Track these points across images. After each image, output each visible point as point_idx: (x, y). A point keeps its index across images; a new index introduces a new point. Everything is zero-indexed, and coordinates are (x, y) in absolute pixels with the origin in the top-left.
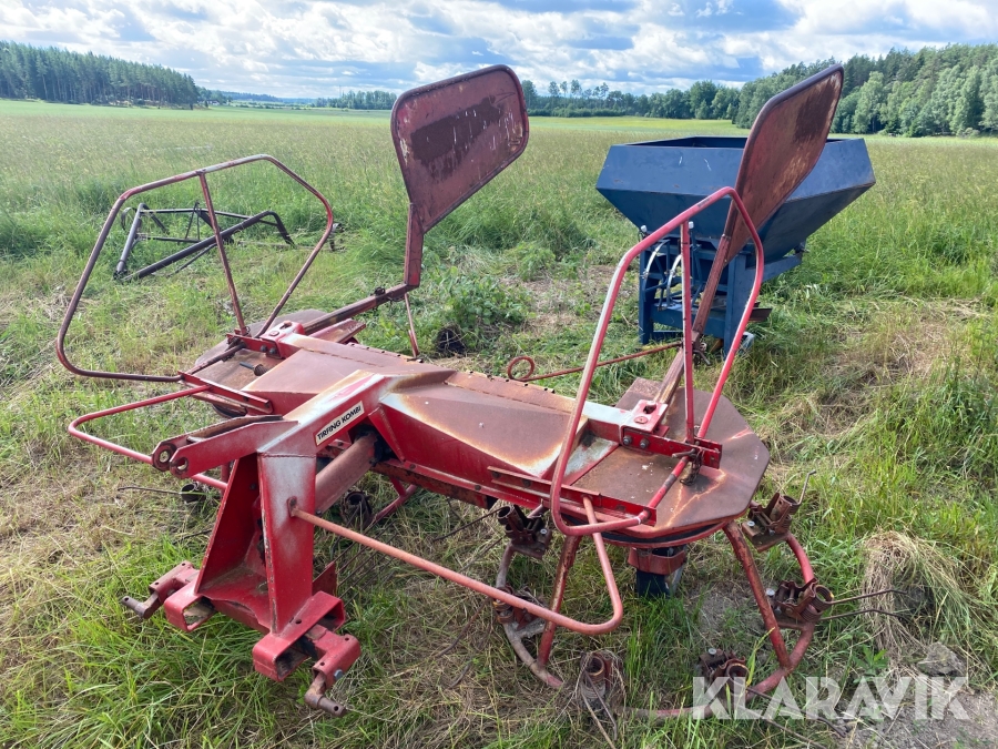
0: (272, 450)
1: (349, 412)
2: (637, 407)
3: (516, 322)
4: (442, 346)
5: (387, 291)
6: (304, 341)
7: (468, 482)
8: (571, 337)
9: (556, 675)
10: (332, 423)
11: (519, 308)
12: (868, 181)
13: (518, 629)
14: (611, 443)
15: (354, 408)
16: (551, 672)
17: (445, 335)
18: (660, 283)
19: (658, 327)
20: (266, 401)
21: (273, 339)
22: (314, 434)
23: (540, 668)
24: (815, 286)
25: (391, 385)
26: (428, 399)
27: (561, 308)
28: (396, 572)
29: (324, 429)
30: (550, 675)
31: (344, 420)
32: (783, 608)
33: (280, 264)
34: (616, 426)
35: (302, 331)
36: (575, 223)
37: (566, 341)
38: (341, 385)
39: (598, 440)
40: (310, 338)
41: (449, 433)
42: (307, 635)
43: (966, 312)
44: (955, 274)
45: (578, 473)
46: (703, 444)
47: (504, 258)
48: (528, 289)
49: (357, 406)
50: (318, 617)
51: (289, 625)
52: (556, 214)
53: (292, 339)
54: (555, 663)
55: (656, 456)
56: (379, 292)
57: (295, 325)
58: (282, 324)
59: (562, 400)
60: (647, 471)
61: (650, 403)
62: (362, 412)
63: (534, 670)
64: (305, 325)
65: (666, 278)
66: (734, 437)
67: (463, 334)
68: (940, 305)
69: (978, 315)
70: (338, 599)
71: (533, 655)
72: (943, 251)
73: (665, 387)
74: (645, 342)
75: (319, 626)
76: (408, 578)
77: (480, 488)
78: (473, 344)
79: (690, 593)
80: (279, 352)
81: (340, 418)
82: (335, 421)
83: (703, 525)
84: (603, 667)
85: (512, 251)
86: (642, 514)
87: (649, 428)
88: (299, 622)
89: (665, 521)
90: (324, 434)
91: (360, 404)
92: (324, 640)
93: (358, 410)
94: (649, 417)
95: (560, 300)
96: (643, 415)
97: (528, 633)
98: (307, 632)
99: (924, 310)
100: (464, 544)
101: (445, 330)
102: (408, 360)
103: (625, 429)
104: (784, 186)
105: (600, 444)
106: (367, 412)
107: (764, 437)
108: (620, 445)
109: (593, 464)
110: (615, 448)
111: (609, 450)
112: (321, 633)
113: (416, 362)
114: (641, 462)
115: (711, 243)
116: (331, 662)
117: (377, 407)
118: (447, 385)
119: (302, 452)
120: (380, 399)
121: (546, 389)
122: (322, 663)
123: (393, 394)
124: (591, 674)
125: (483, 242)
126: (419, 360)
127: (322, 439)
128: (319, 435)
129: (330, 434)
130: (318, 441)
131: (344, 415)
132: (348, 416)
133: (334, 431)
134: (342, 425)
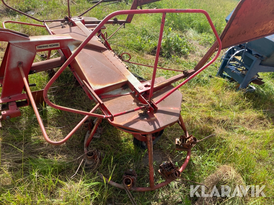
0: (15, 43)
1: (53, 44)
3: (183, 54)
5: (118, 20)
6: (80, 24)
10: (45, 45)
14: (131, 91)
15: (56, 44)
21: (73, 21)
22: (36, 46)
23: (85, 147)
26: (83, 52)
28: (75, 102)
29: (41, 45)
31: (50, 46)
34: (133, 86)
35: (84, 22)
45: (113, 95)
50: (16, 100)
51: (7, 98)
53: (78, 22)
57: (83, 19)
58: (79, 18)
60: (132, 105)
61: (149, 84)
66: (171, 108)
75: (14, 102)
77: (83, 86)
78: (164, 54)
80: (73, 25)
81: (49, 45)
82: (46, 45)
83: (135, 130)
88: (10, 98)
90: (40, 47)
91: (59, 43)
92: (12, 107)
93: (57, 45)
94: (145, 88)
96: (143, 87)
98: (10, 102)
103: (134, 89)
105: (128, 90)
106: (61, 47)
109: (120, 95)
110: (131, 94)
111: (129, 93)
112: (13, 104)
113: (100, 42)
114: (134, 101)
115: (252, 51)
116: (7, 113)
117: (66, 47)
118: (101, 52)
119: (29, 49)
120: (68, 45)
121: (126, 66)
122: (4, 112)
123: (74, 45)
124: (87, 156)
125: (196, 29)
126: (102, 42)
127: (39, 49)
128: (38, 47)
129: (43, 48)
130: (37, 49)
131: (50, 44)
132: (52, 46)
133: (45, 48)
134: (49, 47)
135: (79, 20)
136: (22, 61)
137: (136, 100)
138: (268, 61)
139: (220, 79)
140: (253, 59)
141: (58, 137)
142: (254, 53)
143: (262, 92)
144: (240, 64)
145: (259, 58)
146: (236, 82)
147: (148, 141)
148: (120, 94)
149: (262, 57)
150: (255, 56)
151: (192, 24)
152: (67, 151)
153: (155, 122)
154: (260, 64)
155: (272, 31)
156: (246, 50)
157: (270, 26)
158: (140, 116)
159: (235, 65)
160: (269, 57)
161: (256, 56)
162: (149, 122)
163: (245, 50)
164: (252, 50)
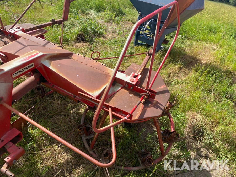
1: (28, 66)
2: (131, 75)
3: (101, 35)
4: (78, 39)
5: (56, 21)
6: (23, 34)
7: (71, 94)
8: (116, 41)
9: (95, 153)
10: (20, 70)
11: (102, 30)
12: (202, 8)
13: (85, 136)
14: (121, 85)
15: (30, 65)
16: (93, 151)
17: (79, 36)
18: (142, 29)
19: (139, 42)
20: (4, 55)
21: (13, 32)
22: (11, 74)
23: (90, 150)
24: (180, 35)
25: (46, 57)
26: (60, 64)
27: (114, 32)
29: (17, 72)
30: (93, 153)
31: (25, 69)
32: (165, 138)
33: (34, 7)
34: (124, 81)
35: (23, 30)
36: (121, 8)
37: (114, 42)
38: (26, 55)
39: (117, 84)
40: (26, 34)
41: (65, 78)
42: (5, 146)
43: (215, 47)
44: (213, 37)
45: (109, 95)
46: (151, 91)
47: (101, 14)
48: (106, 25)
49: (31, 64)
50: (10, 139)
52: (116, 4)
53: (19, 33)
54: (95, 149)
55: (135, 92)
56: (53, 20)
57: (21, 28)
58: (17, 27)
59: (108, 69)
60: (131, 97)
61: (136, 74)
62: (33, 66)
63: (88, 150)
64: (25, 29)
65: (144, 28)
66: (160, 88)
67: (85, 36)
68: (209, 45)
69: (218, 49)
70: (20, 132)
71: (89, 145)
72: (211, 30)
73: (141, 68)
74: (135, 45)
75: (10, 142)
76: (54, 115)
77: (75, 97)
78: (87, 39)
79: (138, 126)
80: (14, 37)
81: (23, 68)
82: (21, 69)
84: (109, 156)
85: (103, 13)
86: (128, 116)
87: (134, 83)
88: (2, 141)
89: (135, 117)
90: (16, 74)
91: (33, 63)
92: (11, 148)
93: (32, 65)
94: (135, 79)
95: (114, 30)
96: (133, 78)
97: (88, 138)
98: (5, 145)
99: (205, 46)
100: (74, 105)
101: (80, 34)
102: (58, 47)
103: (127, 82)
104: (186, 5)
105: (118, 86)
106: (35, 66)
107: (163, 78)
108: (124, 87)
109: (114, 93)
110: (122, 88)
111: (120, 88)
112: (10, 145)
113: (60, 48)
114: (130, 93)
116: (12, 158)
117: (40, 64)
118: (69, 58)
119: (6, 81)
120: (41, 62)
121: (103, 64)
122: (8, 159)
123: (47, 60)
124: (105, 158)
125: (95, 9)
126: (61, 47)
127: (15, 76)
128: (14, 75)
129: (19, 74)
130: (13, 77)
131: (25, 67)
132: (27, 68)
133: (21, 73)
134: (25, 71)
135: (19, 31)
136: (2, 96)
137: (130, 91)
141: (59, 153)
146: (151, 46)
147: (156, 121)
148: (114, 91)
151: (89, 6)
152: (78, 162)
153: (158, 104)
156: (154, 20)
158: (144, 104)
159: (148, 34)
161: (162, 23)
162: (154, 107)
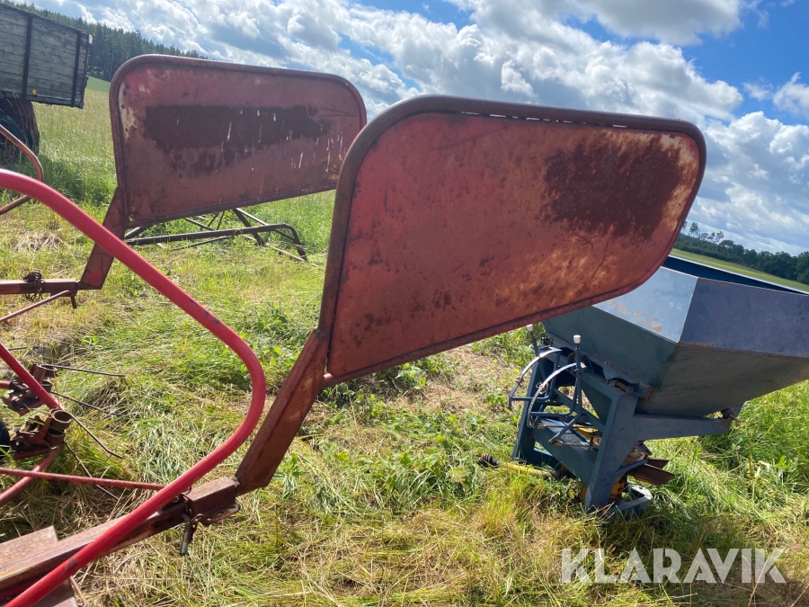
11: (412, 371)
27: (475, 391)
115: (602, 369)
138: (658, 400)
139: (523, 468)
140: (608, 394)
142: (609, 374)
143: (677, 507)
144: (574, 414)
145: (628, 389)
146: (574, 478)
149: (636, 387)
150: (613, 383)
154: (639, 411)
155: (579, 293)
157: (563, 274)
160: (656, 385)
161: (616, 386)
163: (579, 365)
164: (603, 364)
